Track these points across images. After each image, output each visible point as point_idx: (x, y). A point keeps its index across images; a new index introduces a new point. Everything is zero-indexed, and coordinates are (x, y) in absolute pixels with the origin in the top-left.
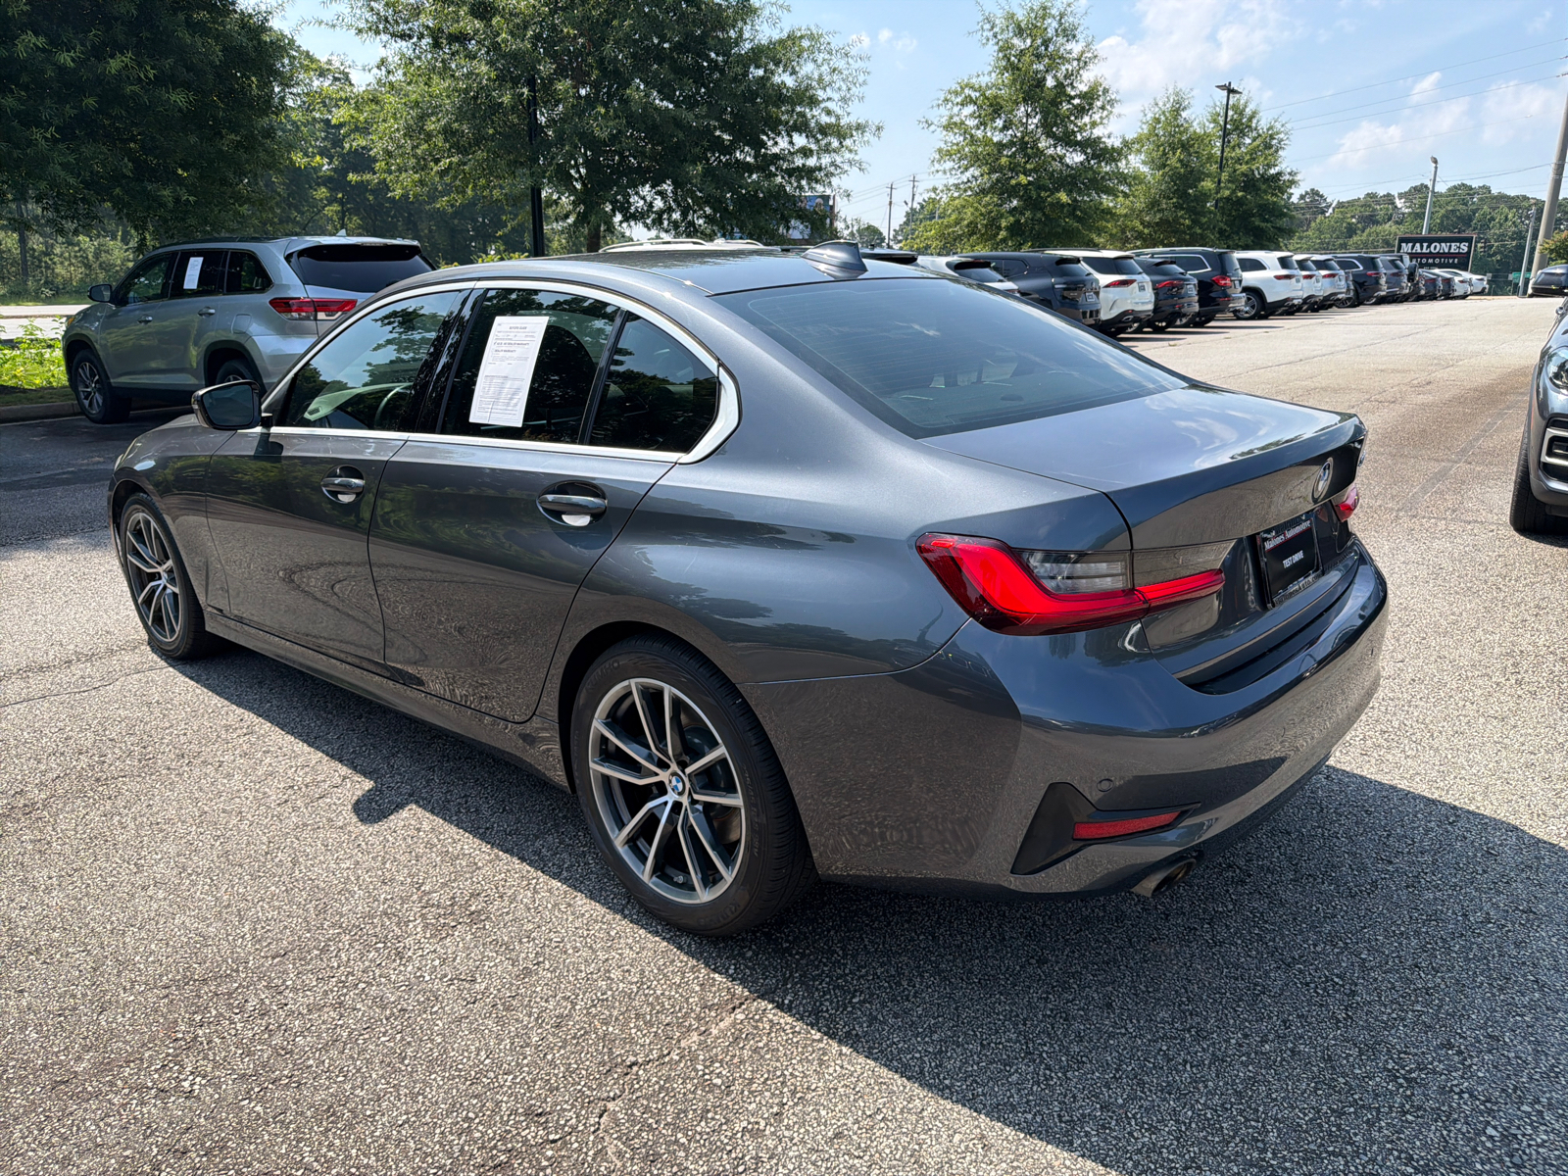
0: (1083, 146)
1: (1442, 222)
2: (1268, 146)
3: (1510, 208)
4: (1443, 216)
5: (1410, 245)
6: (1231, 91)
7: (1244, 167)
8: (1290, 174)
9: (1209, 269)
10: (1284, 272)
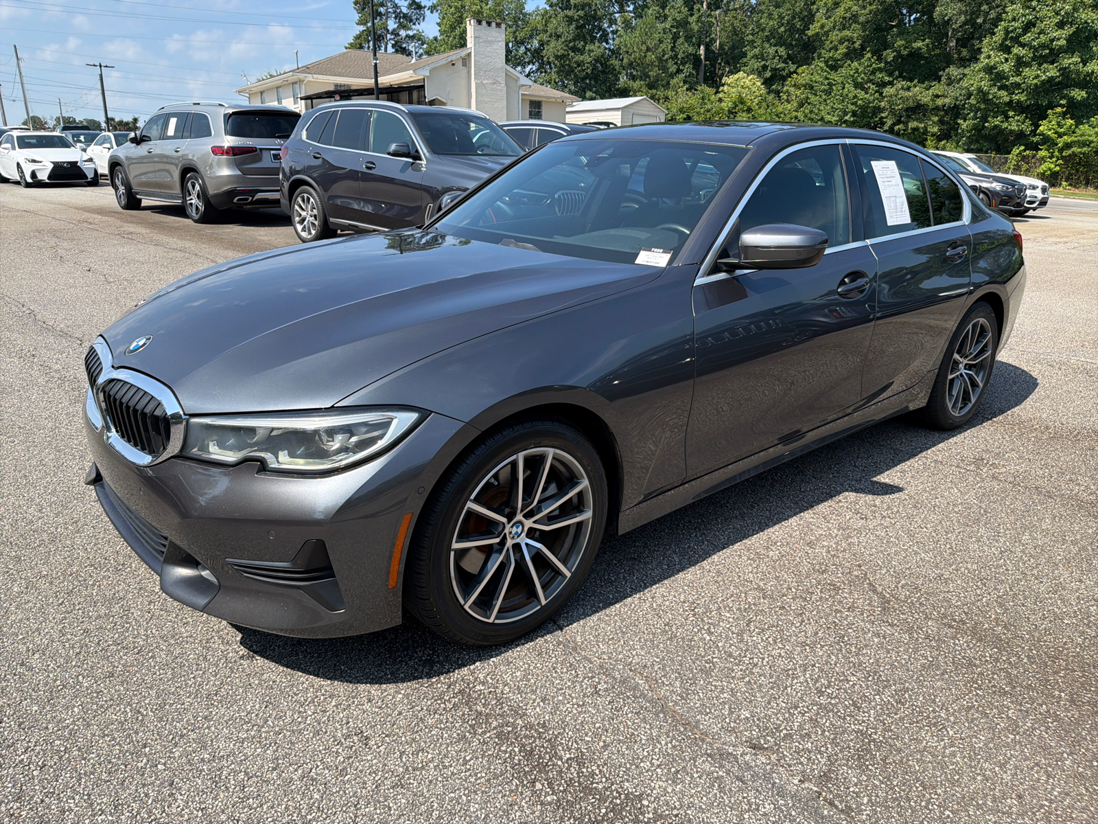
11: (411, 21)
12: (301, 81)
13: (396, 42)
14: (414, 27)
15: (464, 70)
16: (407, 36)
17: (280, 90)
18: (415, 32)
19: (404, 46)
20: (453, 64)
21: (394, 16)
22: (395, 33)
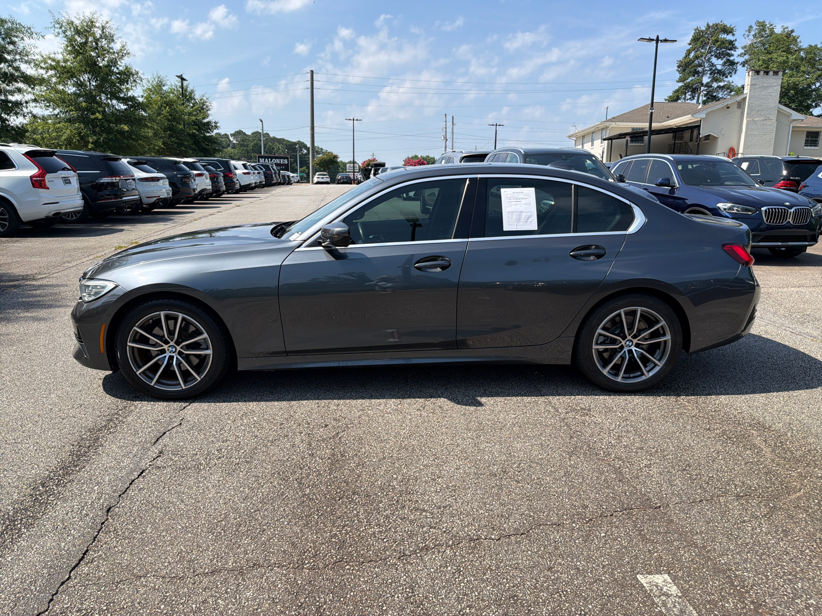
0: (125, 100)
1: (253, 148)
2: (202, 109)
3: (280, 144)
4: (253, 146)
5: (263, 159)
6: (183, 79)
7: (194, 118)
8: (215, 123)
9: (223, 169)
10: (246, 171)
11: (724, 75)
12: (607, 127)
13: (708, 92)
14: (726, 79)
15: (739, 111)
16: (718, 87)
17: (594, 134)
18: (726, 83)
19: (714, 94)
20: (728, 108)
21: (709, 72)
22: (708, 85)
